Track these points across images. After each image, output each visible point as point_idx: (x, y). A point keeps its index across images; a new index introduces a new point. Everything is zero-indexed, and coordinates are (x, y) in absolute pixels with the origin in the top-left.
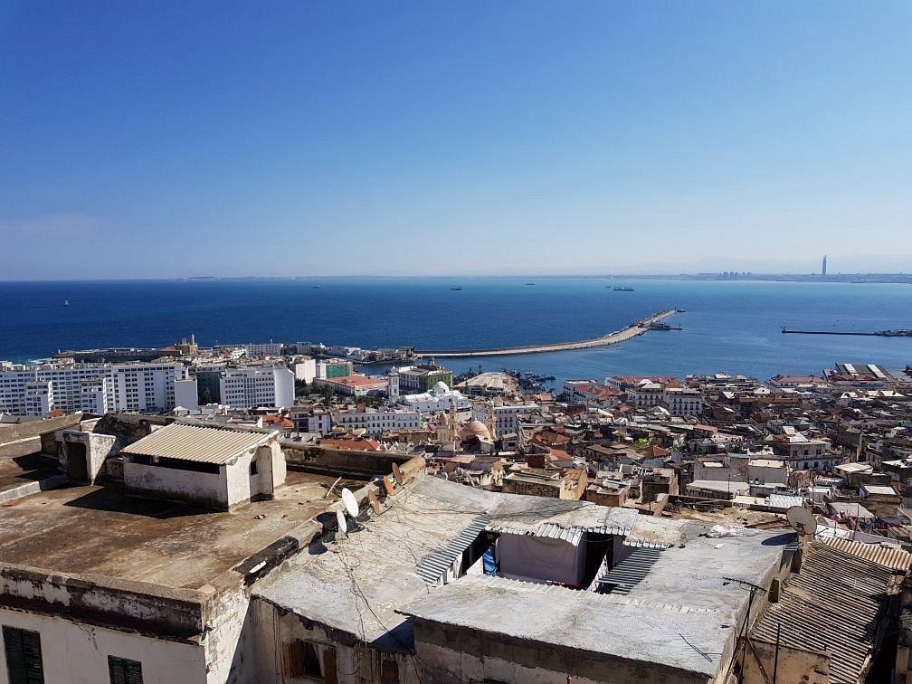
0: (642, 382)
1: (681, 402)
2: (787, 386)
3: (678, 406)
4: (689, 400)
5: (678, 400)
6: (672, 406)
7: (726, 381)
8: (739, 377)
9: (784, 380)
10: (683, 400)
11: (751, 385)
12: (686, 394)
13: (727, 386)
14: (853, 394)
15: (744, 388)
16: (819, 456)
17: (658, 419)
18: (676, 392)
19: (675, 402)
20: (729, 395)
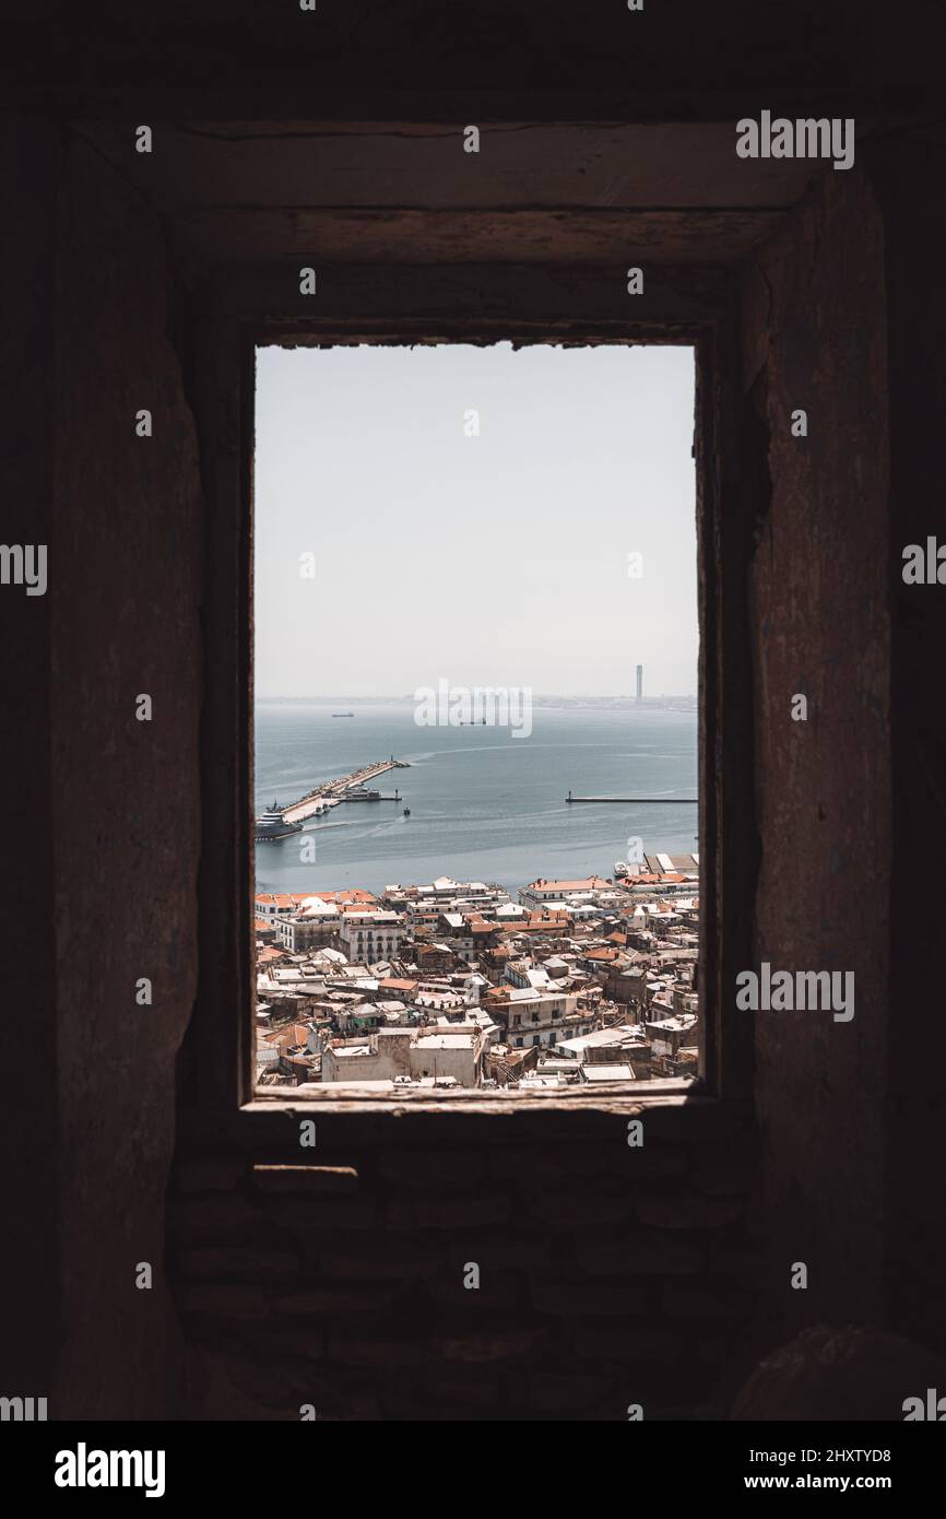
0: (305, 904)
1: (370, 938)
2: (552, 898)
3: (365, 946)
4: (385, 933)
5: (365, 934)
6: (354, 947)
7: (454, 894)
8: (476, 886)
9: (549, 888)
10: (375, 934)
11: (494, 899)
12: (380, 922)
13: (454, 903)
14: (653, 908)
15: (482, 905)
16: (557, 1021)
17: (320, 973)
18: (362, 921)
19: (360, 939)
20: (455, 920)
